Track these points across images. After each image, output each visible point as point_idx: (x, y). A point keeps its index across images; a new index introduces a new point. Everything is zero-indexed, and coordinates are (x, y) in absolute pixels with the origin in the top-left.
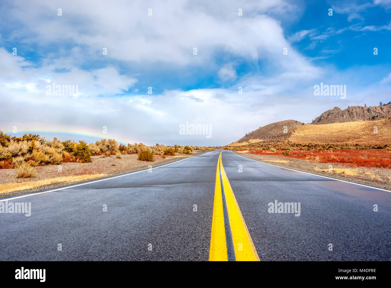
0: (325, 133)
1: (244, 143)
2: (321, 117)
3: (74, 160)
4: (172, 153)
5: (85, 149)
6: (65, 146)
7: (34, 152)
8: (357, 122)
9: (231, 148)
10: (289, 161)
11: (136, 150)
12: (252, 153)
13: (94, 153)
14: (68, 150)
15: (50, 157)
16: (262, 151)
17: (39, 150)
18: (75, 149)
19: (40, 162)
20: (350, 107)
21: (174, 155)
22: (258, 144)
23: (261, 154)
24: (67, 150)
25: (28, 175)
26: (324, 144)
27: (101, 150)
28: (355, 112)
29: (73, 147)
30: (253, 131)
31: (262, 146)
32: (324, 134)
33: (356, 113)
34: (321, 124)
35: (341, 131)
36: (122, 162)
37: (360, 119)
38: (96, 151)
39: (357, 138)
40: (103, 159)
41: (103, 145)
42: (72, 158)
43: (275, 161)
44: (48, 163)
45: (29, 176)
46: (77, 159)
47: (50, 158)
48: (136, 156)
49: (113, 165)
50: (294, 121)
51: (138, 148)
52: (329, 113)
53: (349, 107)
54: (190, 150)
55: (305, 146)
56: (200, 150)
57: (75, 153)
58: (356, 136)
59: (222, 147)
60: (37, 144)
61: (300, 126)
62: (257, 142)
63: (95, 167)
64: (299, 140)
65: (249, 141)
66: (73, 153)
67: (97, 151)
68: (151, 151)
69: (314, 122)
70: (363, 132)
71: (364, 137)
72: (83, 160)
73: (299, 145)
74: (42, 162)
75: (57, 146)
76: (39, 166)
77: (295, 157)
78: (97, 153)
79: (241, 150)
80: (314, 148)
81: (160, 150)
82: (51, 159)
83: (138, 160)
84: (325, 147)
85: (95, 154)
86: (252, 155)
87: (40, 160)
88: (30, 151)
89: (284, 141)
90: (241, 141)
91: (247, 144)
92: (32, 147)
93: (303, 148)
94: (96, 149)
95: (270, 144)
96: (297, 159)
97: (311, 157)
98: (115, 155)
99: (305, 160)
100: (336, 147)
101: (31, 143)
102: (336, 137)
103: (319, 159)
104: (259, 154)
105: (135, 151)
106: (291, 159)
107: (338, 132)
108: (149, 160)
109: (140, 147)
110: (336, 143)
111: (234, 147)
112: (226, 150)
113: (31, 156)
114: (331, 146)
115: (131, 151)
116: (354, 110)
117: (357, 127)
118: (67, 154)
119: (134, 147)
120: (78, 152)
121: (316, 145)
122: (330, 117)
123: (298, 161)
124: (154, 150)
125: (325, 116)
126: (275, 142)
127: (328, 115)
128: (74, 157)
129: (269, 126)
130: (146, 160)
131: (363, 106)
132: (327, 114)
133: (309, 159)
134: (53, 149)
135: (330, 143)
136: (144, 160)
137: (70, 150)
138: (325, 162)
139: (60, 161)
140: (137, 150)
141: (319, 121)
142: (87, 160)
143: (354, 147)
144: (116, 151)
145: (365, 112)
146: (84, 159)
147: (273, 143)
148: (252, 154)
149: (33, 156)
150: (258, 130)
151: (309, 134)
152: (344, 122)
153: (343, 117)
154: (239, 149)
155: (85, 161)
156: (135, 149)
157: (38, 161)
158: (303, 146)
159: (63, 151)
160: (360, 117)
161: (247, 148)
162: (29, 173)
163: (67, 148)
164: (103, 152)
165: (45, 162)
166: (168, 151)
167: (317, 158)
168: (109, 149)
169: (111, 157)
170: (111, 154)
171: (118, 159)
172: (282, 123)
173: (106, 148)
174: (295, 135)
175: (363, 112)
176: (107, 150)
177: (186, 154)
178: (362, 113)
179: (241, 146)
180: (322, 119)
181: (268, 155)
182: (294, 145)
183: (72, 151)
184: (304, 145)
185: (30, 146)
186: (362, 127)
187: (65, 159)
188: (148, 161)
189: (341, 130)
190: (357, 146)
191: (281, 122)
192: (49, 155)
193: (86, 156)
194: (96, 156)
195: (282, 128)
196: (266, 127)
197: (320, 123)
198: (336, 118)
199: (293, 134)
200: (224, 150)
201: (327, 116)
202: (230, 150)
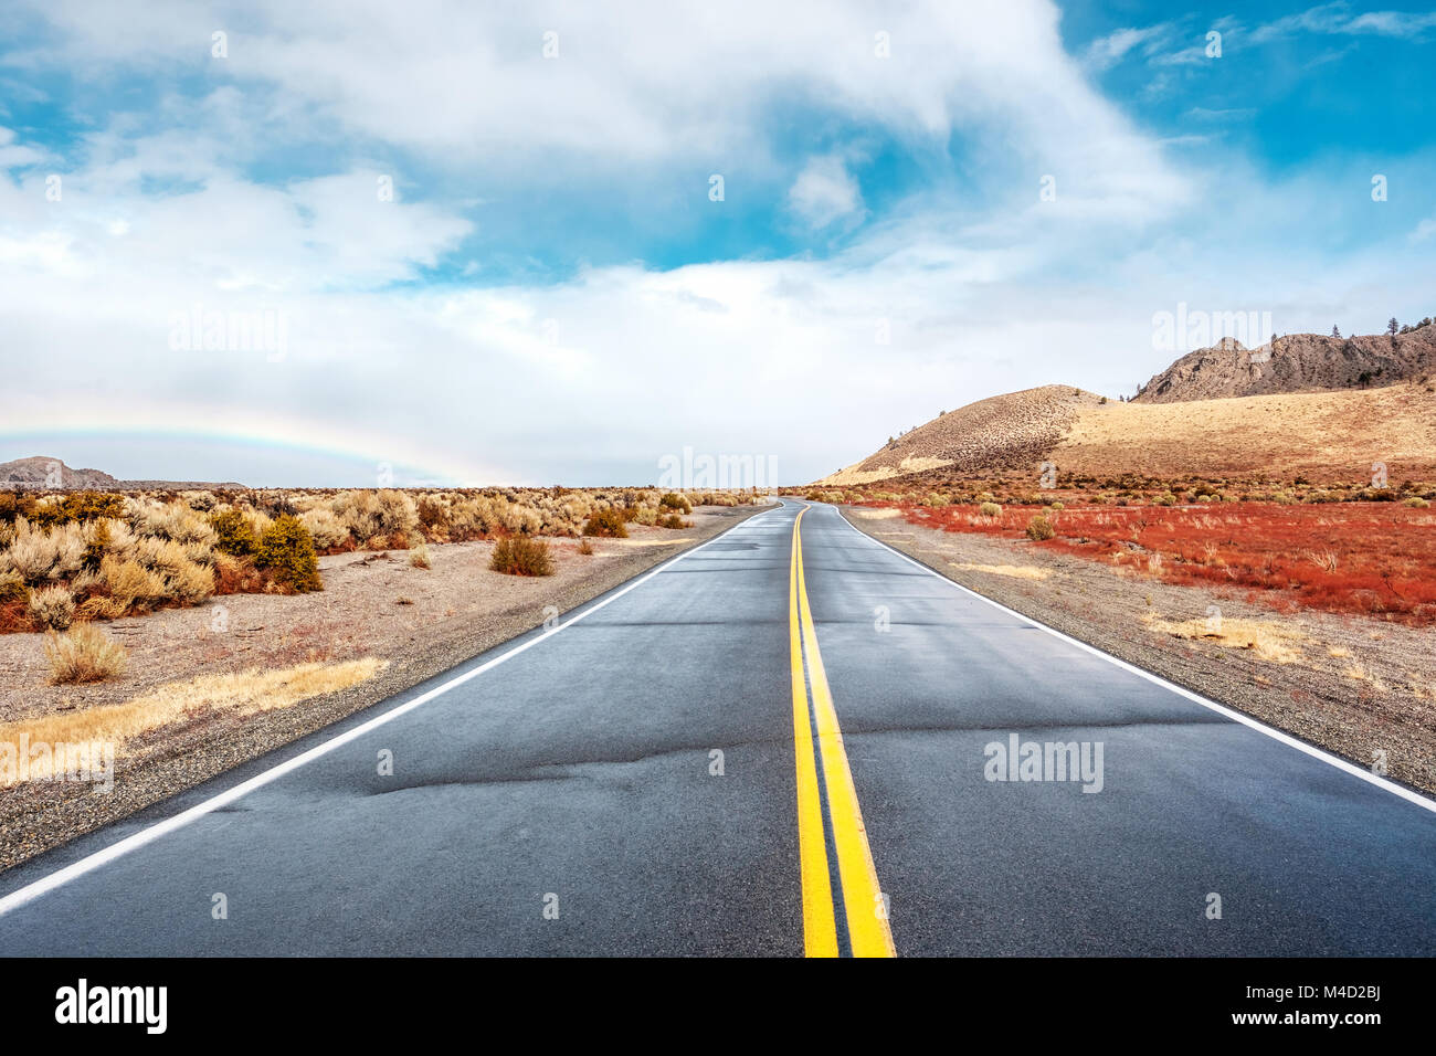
0: (1182, 435)
1: (884, 473)
2: (1170, 373)
3: (257, 586)
4: (615, 527)
5: (295, 541)
6: (219, 531)
7: (109, 565)
8: (1303, 396)
9: (832, 495)
10: (1050, 571)
11: (483, 524)
12: (912, 522)
13: (325, 545)
14: (234, 548)
15: (169, 579)
16: (949, 513)
17: (127, 555)
18: (257, 545)
19: (129, 601)
20: (1279, 337)
21: (624, 536)
22: (934, 476)
23: (946, 530)
24: (229, 547)
25: (93, 668)
26: (1180, 476)
27: (353, 531)
28: (1297, 357)
29: (251, 538)
30: (915, 429)
31: (948, 485)
32: (1180, 438)
33: (1301, 359)
34: (1169, 400)
35: (1244, 429)
36: (435, 582)
37: (1316, 385)
38: (335, 538)
39: (1302, 455)
40: (363, 572)
41: (361, 511)
42: (248, 577)
43: (999, 570)
44: (160, 603)
45: (100, 677)
46: (266, 581)
47: (166, 583)
48: (484, 550)
49: (403, 603)
50: (1069, 389)
51: (491, 515)
52: (1199, 360)
53: (1274, 336)
54: (682, 510)
55: (1110, 483)
56: (717, 504)
57: (259, 560)
58: (1298, 447)
59: (800, 491)
60: (118, 532)
61: (1091, 408)
62: (930, 467)
63: (335, 616)
64: (1086, 461)
65: (902, 466)
66: (251, 558)
67: (339, 537)
68: (536, 524)
69: (1142, 394)
70: (1324, 433)
71: (1329, 450)
72: (291, 583)
73: (1086, 481)
74: (137, 601)
75: (189, 534)
76: (129, 615)
77: (1073, 550)
78: (339, 544)
79: (873, 505)
80: (1140, 493)
81: (571, 513)
82: (170, 586)
83: (492, 569)
84: (1180, 490)
85: (330, 550)
86: (912, 531)
87: (132, 592)
88: (93, 560)
89: (1032, 465)
90: (868, 466)
91: (893, 474)
92: (101, 547)
93: (1102, 495)
94: (334, 531)
95: (977, 478)
96: (1082, 561)
97: (1131, 552)
98: (404, 548)
99: (1111, 570)
100: (1222, 491)
101: (93, 528)
102: (1223, 449)
103: (1162, 565)
104: (936, 528)
105: (477, 526)
106: (1060, 559)
107: (1232, 432)
108: (534, 569)
109: (497, 509)
110: (1222, 473)
111: (843, 488)
112: (816, 504)
113: (97, 580)
114: (1207, 485)
115: (462, 527)
116: (1294, 348)
117: (1304, 413)
118: (228, 561)
119: (476, 512)
120: (270, 555)
121: (1151, 480)
122: (1204, 374)
123: (1086, 572)
124: (549, 514)
125: (1184, 372)
126: (999, 470)
127: (1197, 368)
128: (256, 574)
129: (974, 407)
130: (520, 570)
131: (1328, 333)
132: (1192, 365)
133: (1123, 563)
134: (178, 550)
135: (1200, 476)
136: (513, 573)
137: (241, 549)
138: (1185, 584)
139: (204, 592)
140: (486, 521)
141: (1162, 388)
142: (304, 582)
143: (1289, 491)
144: (409, 536)
145: (1334, 358)
146: (292, 578)
147: (989, 472)
148: (915, 527)
149: (105, 581)
150: (933, 424)
151: (1124, 437)
152: (1255, 393)
153: (1251, 374)
154: (862, 499)
155: (298, 587)
156: (478, 518)
157: (124, 598)
158: (1103, 487)
159: (212, 550)
160: (1316, 375)
161: (894, 496)
162: (99, 664)
163: (227, 539)
164: (359, 538)
165: (150, 602)
166: (601, 520)
167: (1156, 562)
168: (382, 525)
169: (391, 561)
170: (391, 544)
171: (419, 572)
172: (1025, 399)
173: (372, 522)
174: (1071, 442)
175: (1327, 357)
176: (374, 533)
177: (667, 527)
178: (1322, 361)
179: (873, 484)
180: (1173, 383)
181: (973, 535)
182: (1069, 481)
183: (249, 552)
184: (1104, 483)
185: (92, 540)
186: (1321, 411)
187: (221, 581)
188: (531, 574)
189: (1242, 424)
190: (1301, 486)
191: (1023, 392)
192: (163, 573)
193: (300, 569)
194: (335, 557)
195: (1023, 415)
196: (963, 413)
197: (1165, 396)
198: (1227, 381)
199: (1066, 440)
200: (810, 504)
201: (1194, 370)
202: (830, 502)
